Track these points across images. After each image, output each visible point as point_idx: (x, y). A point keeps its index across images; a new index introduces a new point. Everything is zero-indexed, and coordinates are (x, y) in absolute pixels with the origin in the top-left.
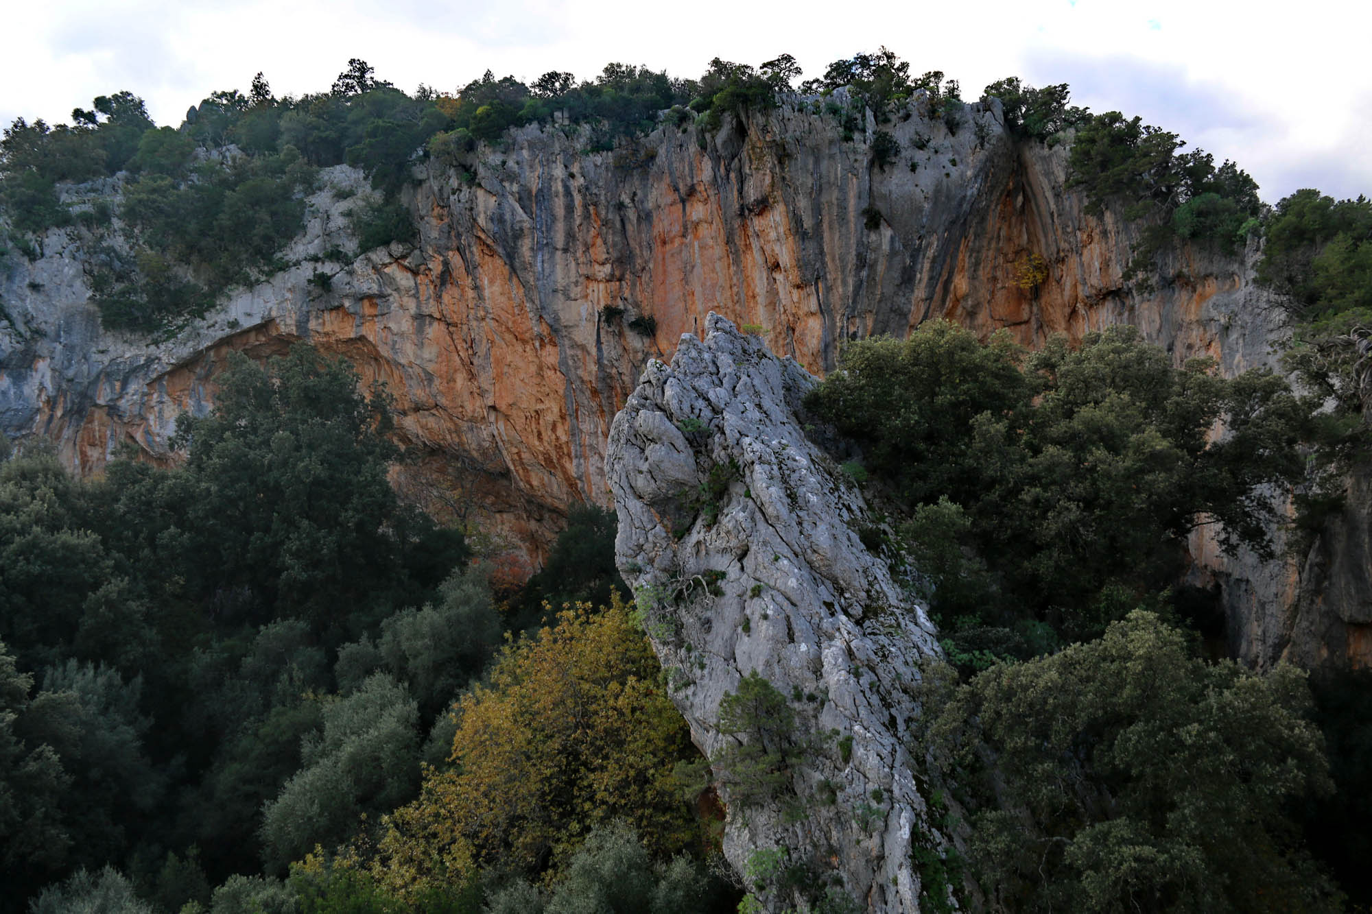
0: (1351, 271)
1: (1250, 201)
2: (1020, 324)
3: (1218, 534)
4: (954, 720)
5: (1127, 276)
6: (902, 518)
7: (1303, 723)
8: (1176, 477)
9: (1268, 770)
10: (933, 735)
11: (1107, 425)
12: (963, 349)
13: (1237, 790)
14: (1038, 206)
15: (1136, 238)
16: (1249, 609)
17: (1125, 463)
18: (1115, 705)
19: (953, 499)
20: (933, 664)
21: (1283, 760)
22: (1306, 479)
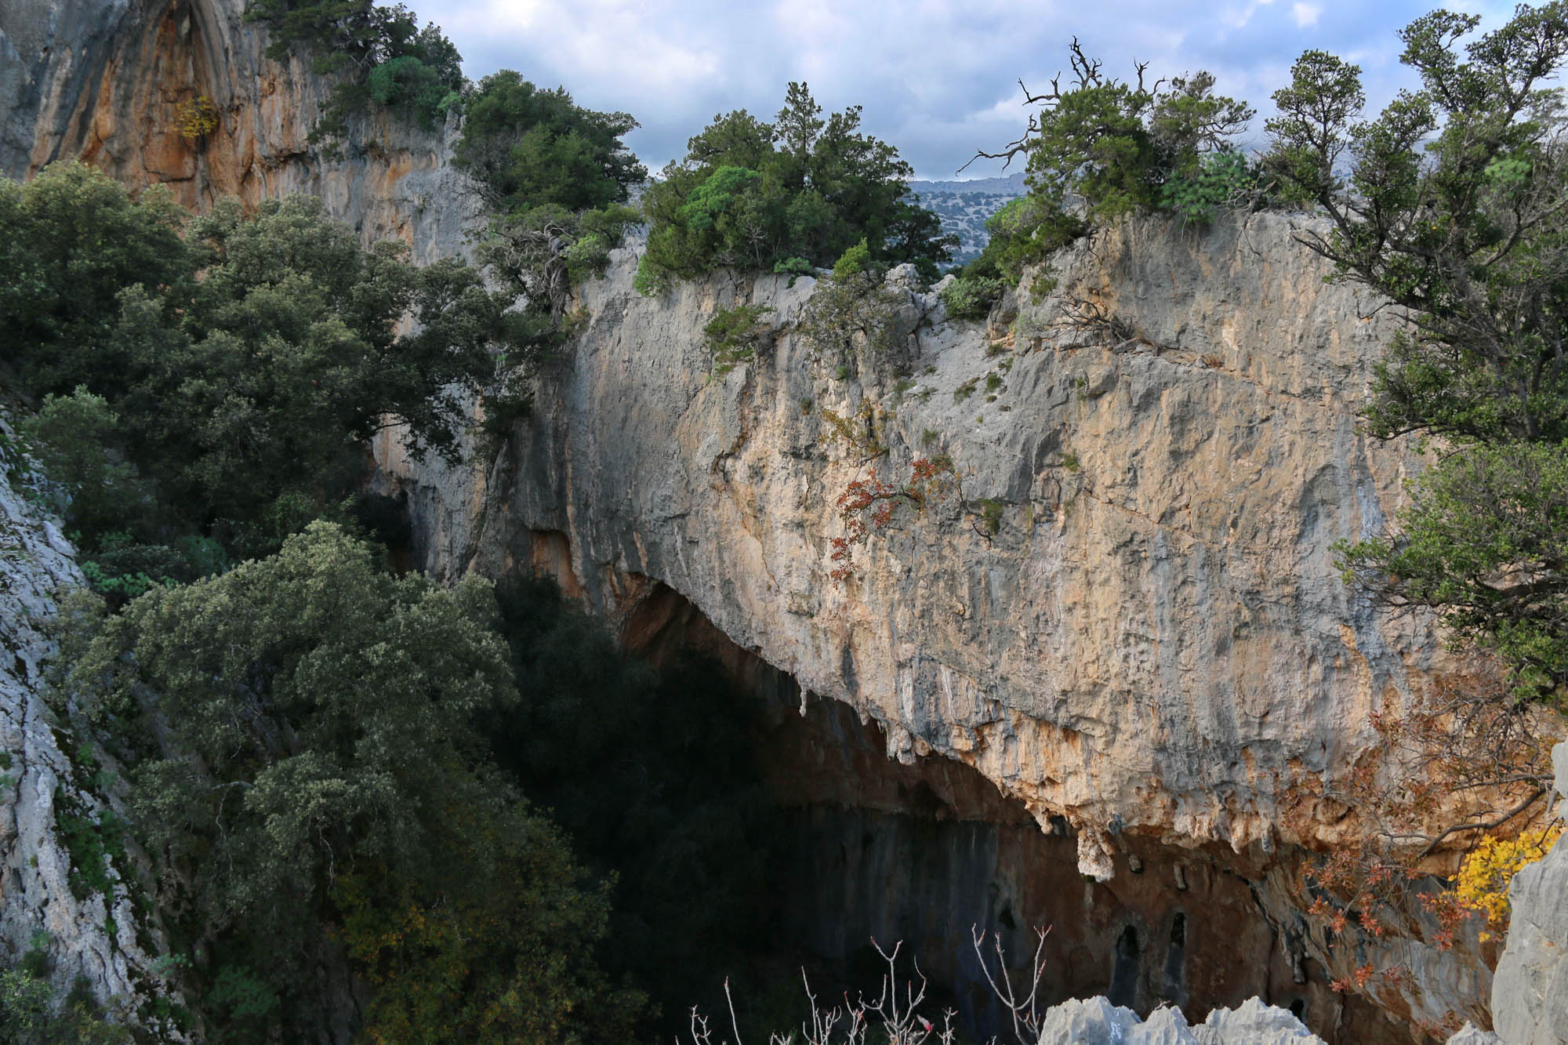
0: (548, 165)
1: (452, 74)
2: (181, 180)
3: (405, 436)
4: (103, 659)
5: (313, 139)
6: (24, 413)
7: (490, 634)
8: (360, 374)
9: (457, 685)
10: (76, 679)
11: (284, 310)
12: (107, 204)
13: (426, 711)
14: (209, 39)
15: (326, 95)
16: (434, 518)
17: (305, 354)
18: (294, 627)
19: (93, 390)
20: (73, 592)
21: (471, 674)
22: (495, 381)
